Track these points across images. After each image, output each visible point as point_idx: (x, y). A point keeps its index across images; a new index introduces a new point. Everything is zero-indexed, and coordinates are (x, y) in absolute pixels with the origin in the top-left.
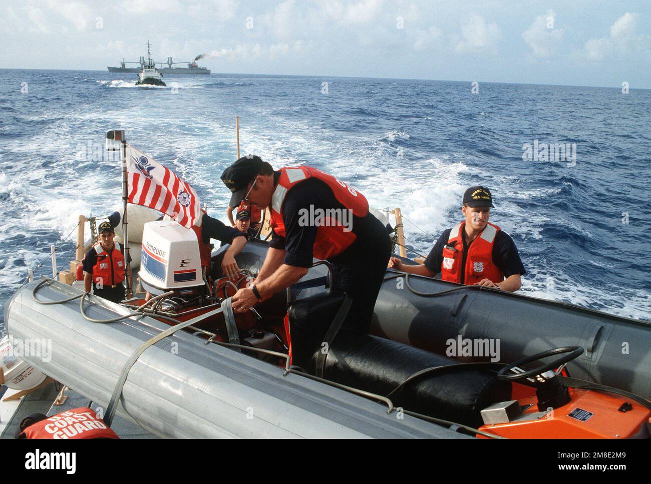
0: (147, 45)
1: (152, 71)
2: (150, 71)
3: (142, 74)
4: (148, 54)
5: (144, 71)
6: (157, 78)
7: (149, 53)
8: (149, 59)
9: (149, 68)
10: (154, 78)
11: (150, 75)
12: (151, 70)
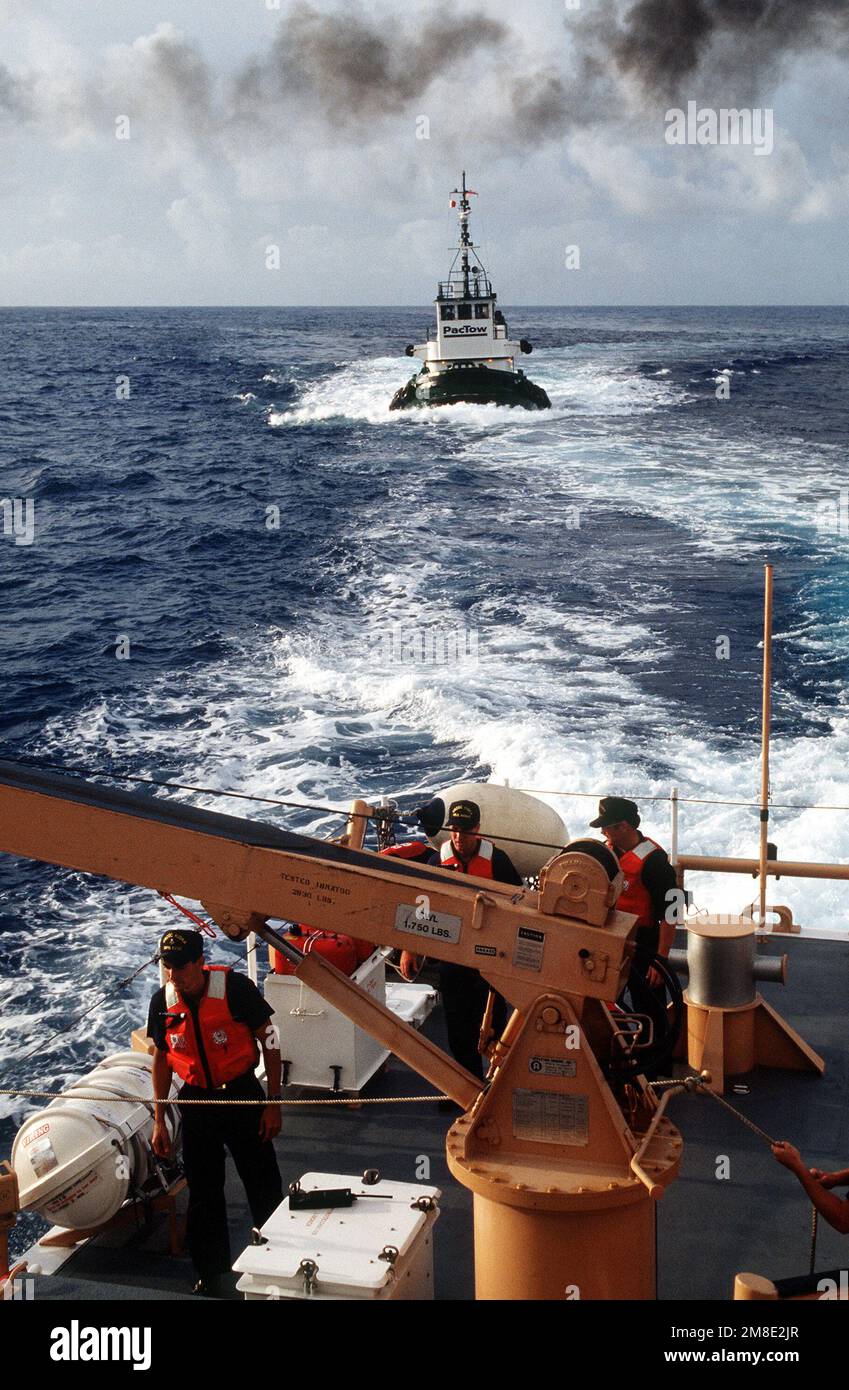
0: (458, 198)
1: (482, 332)
2: (471, 332)
3: (430, 345)
4: (459, 244)
5: (439, 331)
6: (502, 367)
7: (465, 237)
8: (466, 268)
9: (465, 314)
10: (490, 365)
11: (469, 349)
12: (474, 323)
